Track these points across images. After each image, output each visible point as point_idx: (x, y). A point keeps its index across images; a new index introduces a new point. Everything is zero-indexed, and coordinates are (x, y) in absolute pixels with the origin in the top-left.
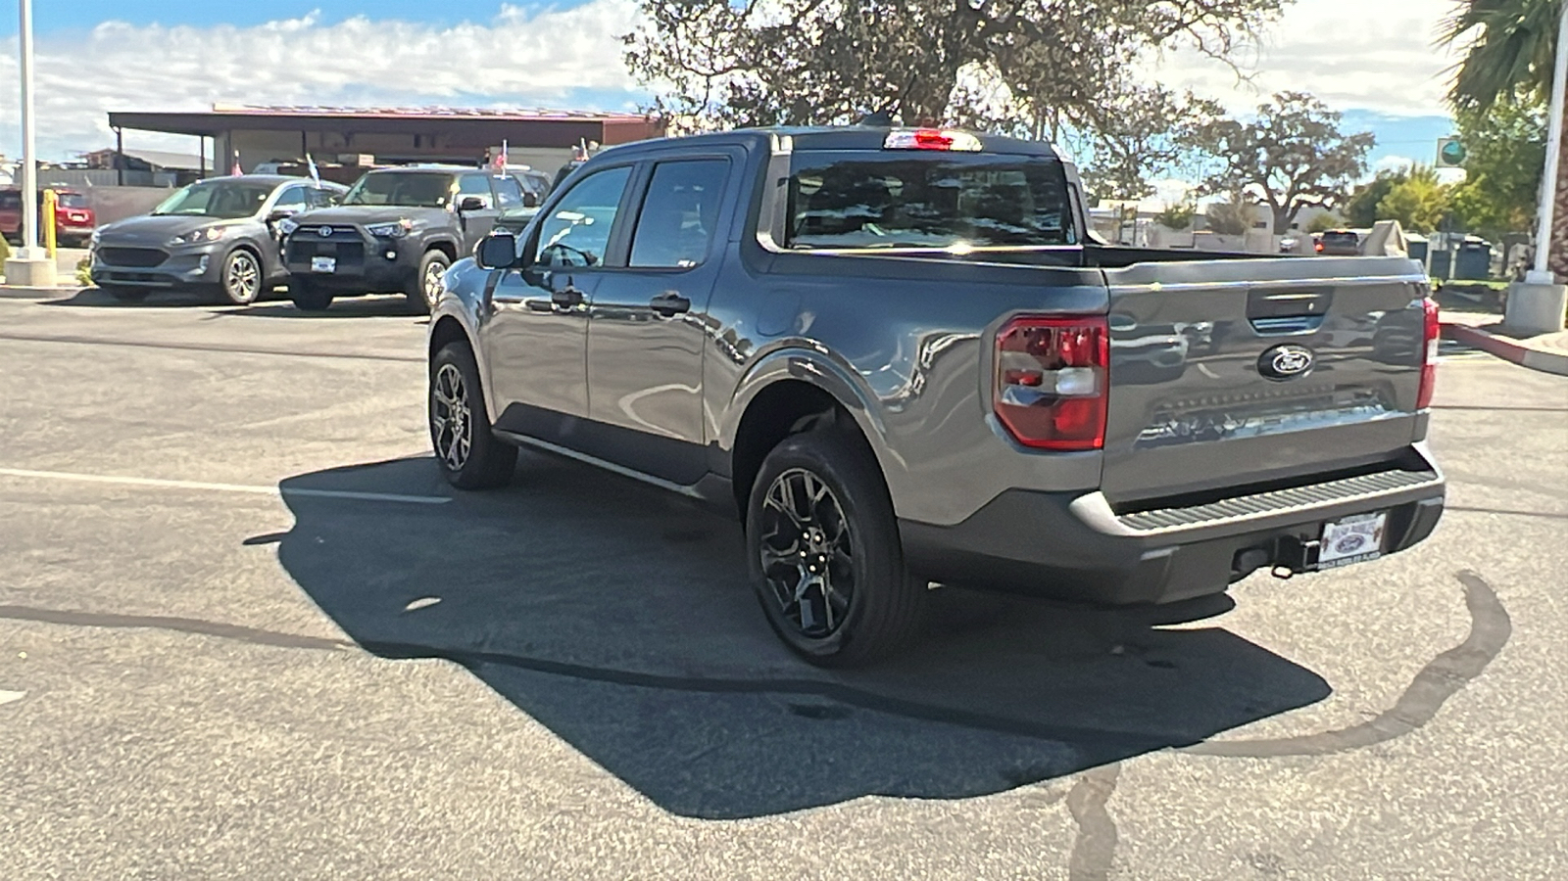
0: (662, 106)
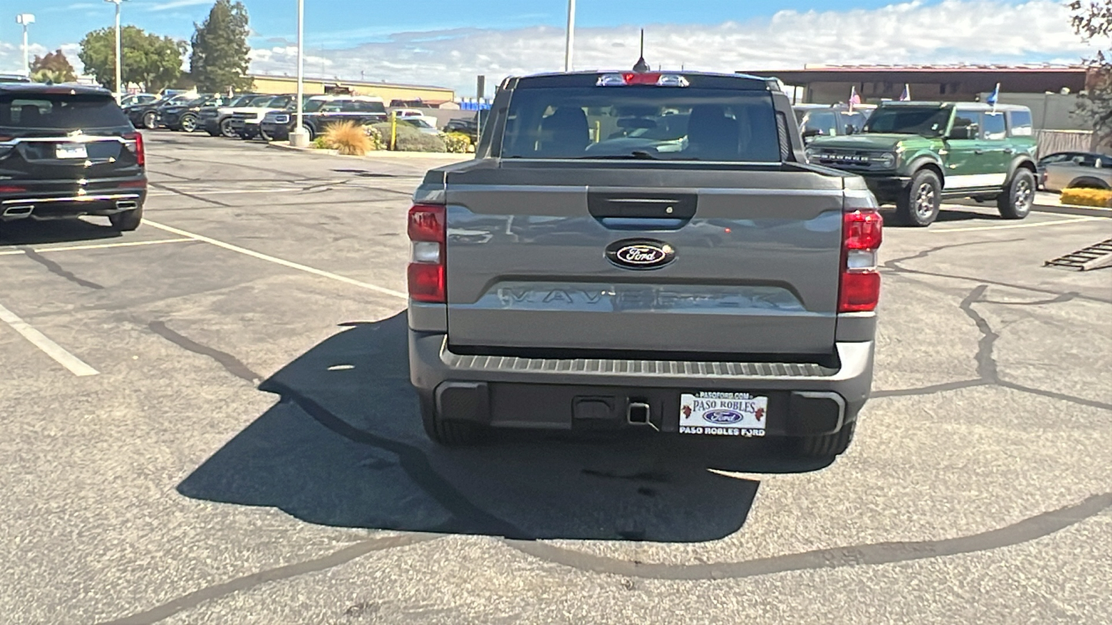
0: (1103, 59)
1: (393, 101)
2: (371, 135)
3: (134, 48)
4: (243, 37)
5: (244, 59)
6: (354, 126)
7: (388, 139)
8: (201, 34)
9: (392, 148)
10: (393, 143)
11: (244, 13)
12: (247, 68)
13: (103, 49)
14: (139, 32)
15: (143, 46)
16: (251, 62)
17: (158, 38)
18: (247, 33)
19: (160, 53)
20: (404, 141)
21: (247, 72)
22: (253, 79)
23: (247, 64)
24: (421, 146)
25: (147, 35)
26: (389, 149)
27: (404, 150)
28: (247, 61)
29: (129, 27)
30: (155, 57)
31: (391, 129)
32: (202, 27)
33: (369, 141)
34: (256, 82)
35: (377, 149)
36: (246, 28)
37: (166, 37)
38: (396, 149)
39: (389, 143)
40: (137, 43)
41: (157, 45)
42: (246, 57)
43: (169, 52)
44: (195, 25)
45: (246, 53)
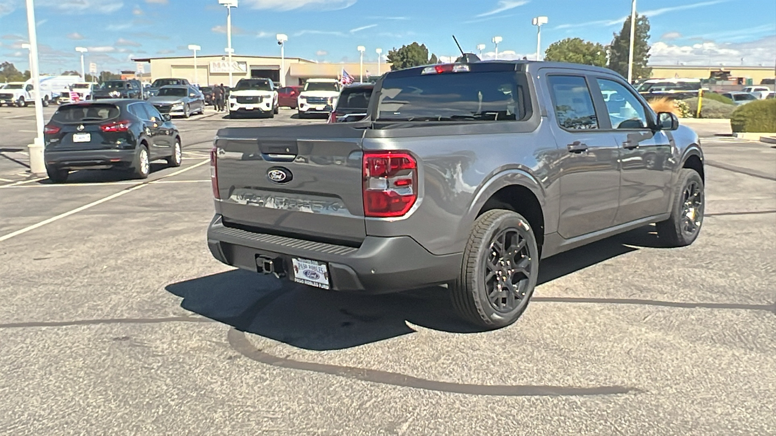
1: (763, 80)
2: (680, 106)
3: (576, 53)
4: (645, 40)
5: (645, 55)
6: (666, 100)
7: (695, 109)
8: (618, 40)
9: (698, 115)
10: (698, 112)
11: (647, 23)
12: (647, 61)
13: (558, 54)
14: (581, 41)
15: (582, 51)
16: (650, 57)
17: (592, 44)
18: (649, 37)
19: (593, 54)
20: (707, 111)
21: (647, 64)
22: (651, 69)
23: (648, 59)
24: (721, 115)
25: (586, 43)
26: (695, 116)
27: (706, 118)
28: (648, 57)
29: (575, 39)
30: (590, 58)
31: (698, 101)
32: (619, 35)
33: (678, 112)
34: (653, 71)
35: (684, 117)
36: (648, 33)
37: (598, 44)
38: (701, 117)
39: (696, 112)
40: (578, 49)
41: (591, 49)
42: (647, 54)
43: (599, 53)
44: (614, 34)
45: (647, 51)
